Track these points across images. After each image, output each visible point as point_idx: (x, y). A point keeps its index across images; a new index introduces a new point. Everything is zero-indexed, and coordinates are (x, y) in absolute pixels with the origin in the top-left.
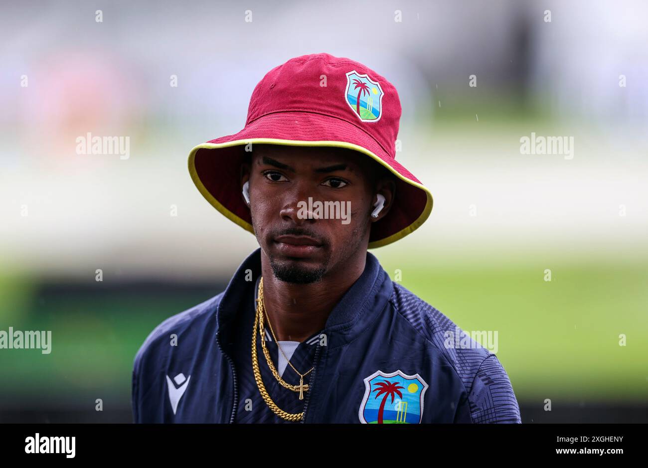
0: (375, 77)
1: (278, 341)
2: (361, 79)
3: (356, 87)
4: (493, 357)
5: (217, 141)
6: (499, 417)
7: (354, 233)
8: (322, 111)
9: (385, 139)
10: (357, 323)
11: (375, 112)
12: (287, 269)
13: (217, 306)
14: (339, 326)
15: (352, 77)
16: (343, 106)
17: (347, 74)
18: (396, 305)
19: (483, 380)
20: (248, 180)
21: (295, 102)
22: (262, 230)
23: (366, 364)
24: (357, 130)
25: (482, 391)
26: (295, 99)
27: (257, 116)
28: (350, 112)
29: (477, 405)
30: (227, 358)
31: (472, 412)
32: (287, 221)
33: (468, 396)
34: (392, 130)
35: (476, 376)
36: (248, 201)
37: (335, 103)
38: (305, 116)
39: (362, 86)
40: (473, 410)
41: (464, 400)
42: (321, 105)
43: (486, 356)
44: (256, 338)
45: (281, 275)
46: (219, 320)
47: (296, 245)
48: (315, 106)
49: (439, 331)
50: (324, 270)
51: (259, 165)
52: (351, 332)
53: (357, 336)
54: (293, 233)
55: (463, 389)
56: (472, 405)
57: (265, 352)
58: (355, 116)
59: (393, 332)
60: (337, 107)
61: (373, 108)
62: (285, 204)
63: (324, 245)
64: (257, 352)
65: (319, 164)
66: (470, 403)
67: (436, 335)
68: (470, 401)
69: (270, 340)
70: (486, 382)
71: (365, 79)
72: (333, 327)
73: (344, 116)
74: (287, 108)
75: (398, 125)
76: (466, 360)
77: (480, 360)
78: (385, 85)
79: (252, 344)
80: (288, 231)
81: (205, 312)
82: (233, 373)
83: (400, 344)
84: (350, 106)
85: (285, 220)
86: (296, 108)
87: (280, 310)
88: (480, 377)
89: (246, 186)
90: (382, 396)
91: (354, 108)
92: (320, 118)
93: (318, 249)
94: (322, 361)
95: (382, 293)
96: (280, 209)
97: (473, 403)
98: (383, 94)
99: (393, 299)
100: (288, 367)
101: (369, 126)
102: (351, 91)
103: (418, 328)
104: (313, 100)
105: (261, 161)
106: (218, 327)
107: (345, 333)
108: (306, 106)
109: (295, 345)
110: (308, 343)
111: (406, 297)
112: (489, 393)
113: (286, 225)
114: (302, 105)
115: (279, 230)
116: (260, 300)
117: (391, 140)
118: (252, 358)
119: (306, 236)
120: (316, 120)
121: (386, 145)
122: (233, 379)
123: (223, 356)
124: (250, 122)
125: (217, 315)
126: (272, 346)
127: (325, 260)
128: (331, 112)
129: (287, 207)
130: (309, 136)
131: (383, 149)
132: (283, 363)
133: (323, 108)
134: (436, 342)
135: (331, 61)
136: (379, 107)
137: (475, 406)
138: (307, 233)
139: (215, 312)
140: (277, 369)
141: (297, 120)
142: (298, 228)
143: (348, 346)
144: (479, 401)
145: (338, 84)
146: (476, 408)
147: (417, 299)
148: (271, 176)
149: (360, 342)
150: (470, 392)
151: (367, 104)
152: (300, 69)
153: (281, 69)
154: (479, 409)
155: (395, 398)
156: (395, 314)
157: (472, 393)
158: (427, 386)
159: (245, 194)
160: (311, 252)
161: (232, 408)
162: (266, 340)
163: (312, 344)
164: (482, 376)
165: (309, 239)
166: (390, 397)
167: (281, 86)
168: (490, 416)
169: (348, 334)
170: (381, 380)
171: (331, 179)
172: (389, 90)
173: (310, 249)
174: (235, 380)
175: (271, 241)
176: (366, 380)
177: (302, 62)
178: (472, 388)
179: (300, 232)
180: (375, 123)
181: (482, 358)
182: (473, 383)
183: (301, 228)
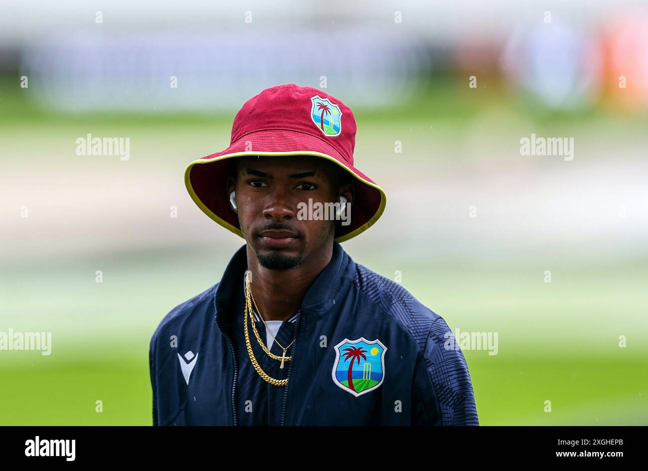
0: (334, 101)
1: (264, 321)
2: (324, 102)
3: (319, 109)
4: (440, 320)
5: (208, 157)
6: (450, 368)
7: (323, 227)
8: (293, 128)
9: (345, 150)
10: (327, 302)
11: (335, 128)
12: (270, 257)
13: (214, 294)
14: (313, 305)
15: (316, 101)
16: (310, 124)
17: (312, 99)
18: (358, 285)
19: (434, 340)
20: (234, 190)
21: (271, 122)
22: (248, 227)
23: (336, 333)
24: (323, 143)
25: (434, 349)
26: (271, 120)
27: (240, 135)
28: (316, 128)
29: (431, 360)
30: (226, 337)
31: (428, 367)
32: (268, 218)
33: (423, 354)
34: (350, 144)
35: (428, 337)
36: (235, 207)
37: (303, 122)
38: (280, 133)
39: (325, 108)
40: (428, 365)
41: (421, 358)
42: (293, 123)
43: (434, 319)
44: (247, 320)
45: (265, 263)
46: (216, 306)
47: (277, 238)
48: (287, 125)
49: (395, 302)
50: (301, 258)
51: (244, 176)
52: (322, 309)
53: (328, 313)
54: (274, 228)
55: (418, 349)
56: (427, 361)
57: (255, 331)
58: (320, 132)
59: (357, 307)
60: (305, 125)
61: (334, 125)
62: (267, 205)
63: (300, 236)
64: (248, 332)
65: (293, 171)
66: (426, 360)
67: (393, 306)
68: (426, 358)
69: (259, 321)
70: (436, 341)
71: (326, 102)
72: (308, 307)
73: (311, 132)
74: (264, 128)
75: (355, 139)
76: (419, 324)
77: (430, 324)
78: (342, 107)
79: (244, 325)
80: (270, 227)
81: (205, 298)
82: (231, 348)
83: (363, 317)
84: (315, 123)
85: (267, 218)
86: (273, 127)
87: (266, 295)
88: (431, 337)
89: (233, 195)
90: (350, 359)
91: (318, 125)
92: (292, 134)
93: (296, 240)
94: (301, 334)
95: (346, 276)
96: (262, 210)
97: (428, 359)
98: (341, 114)
99: (355, 280)
100: (274, 342)
101: (332, 139)
102: (315, 112)
103: (377, 302)
104: (286, 120)
105: (245, 172)
106: (216, 312)
107: (318, 310)
108: (279, 125)
109: (280, 323)
110: (289, 321)
111: (367, 277)
112: (439, 350)
113: (267, 222)
114: (277, 125)
115: (263, 226)
116: (248, 289)
117: (350, 151)
118: (245, 337)
119: (285, 230)
120: (289, 136)
121: (346, 155)
122: (232, 353)
123: (223, 334)
124: (234, 141)
125: (215, 302)
126: (261, 325)
127: (301, 250)
128: (301, 129)
129: (268, 208)
130: (284, 148)
131: (344, 158)
132: (271, 340)
133: (294, 126)
134: (393, 312)
135: (298, 89)
136: (339, 124)
137: (430, 361)
138: (286, 228)
139: (213, 300)
140: (266, 345)
141: (273, 136)
142: (278, 223)
143: (321, 321)
144: (433, 357)
145: (305, 107)
146: (430, 363)
147: (377, 277)
148: (255, 184)
149: (331, 317)
150: (424, 351)
151: (329, 122)
152: (273, 97)
153: (257, 97)
154: (433, 364)
155: (361, 360)
156: (358, 292)
157: (426, 351)
158: (386, 349)
159: (232, 201)
160: (290, 243)
161: (234, 377)
162: (256, 321)
163: (293, 322)
164: (432, 336)
165: (288, 232)
166: (356, 360)
167: (258, 111)
168: (443, 369)
169: (321, 311)
170: (348, 346)
171: (304, 183)
172: (346, 111)
173: (289, 240)
174: (233, 354)
175: (256, 236)
176: (336, 348)
177: (274, 91)
178: (425, 347)
179: (280, 227)
180: (336, 137)
181: (432, 321)
182: (426, 343)
183: (280, 223)
